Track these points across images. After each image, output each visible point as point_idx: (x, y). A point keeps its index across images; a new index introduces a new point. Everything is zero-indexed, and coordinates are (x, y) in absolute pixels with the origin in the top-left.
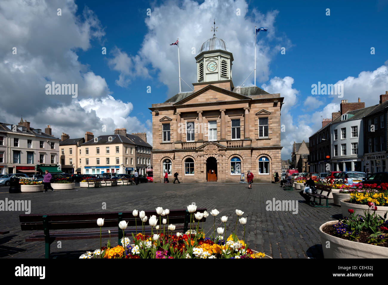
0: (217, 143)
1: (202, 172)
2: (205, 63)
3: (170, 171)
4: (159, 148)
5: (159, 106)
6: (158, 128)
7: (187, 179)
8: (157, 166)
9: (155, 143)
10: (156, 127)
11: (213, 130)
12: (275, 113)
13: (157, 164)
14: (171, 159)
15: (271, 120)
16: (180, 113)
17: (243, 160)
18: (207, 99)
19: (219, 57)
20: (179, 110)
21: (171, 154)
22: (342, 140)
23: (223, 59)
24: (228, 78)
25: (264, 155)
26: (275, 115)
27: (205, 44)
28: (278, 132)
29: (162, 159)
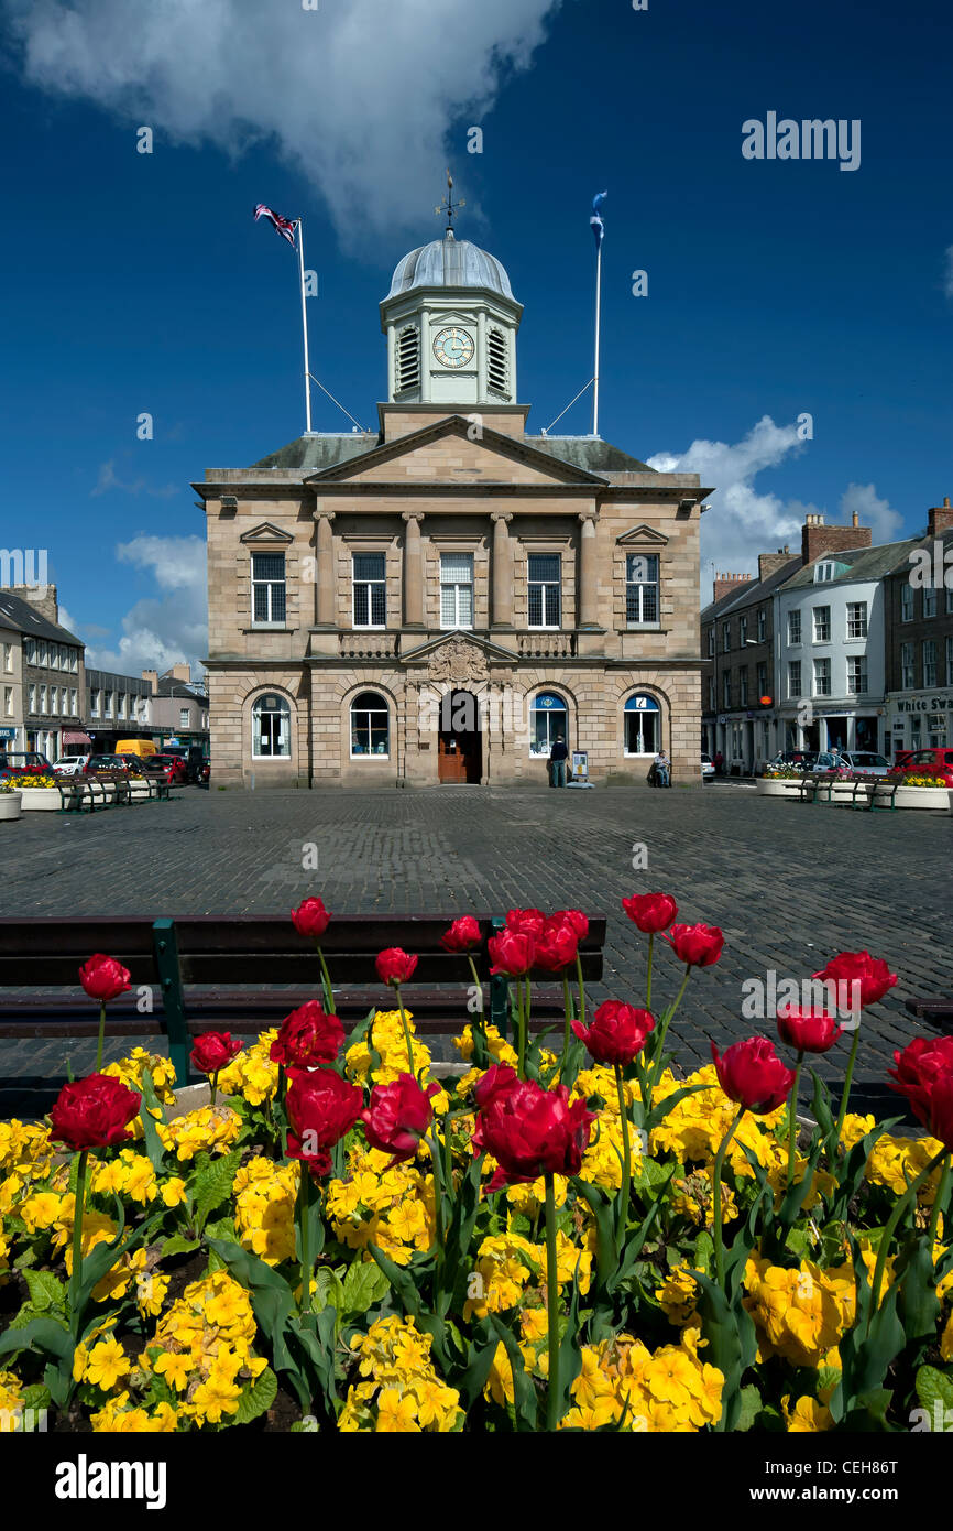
0: (481, 638)
1: (424, 746)
2: (428, 333)
3: (281, 740)
4: (235, 649)
5: (238, 478)
6: (235, 569)
7: (362, 774)
8: (230, 721)
9: (221, 629)
10: (224, 564)
11: (457, 587)
12: (684, 542)
13: (229, 715)
14: (289, 694)
15: (669, 566)
16: (333, 515)
17: (576, 703)
18: (442, 471)
19: (482, 316)
20: (327, 505)
21: (287, 673)
22: (815, 646)
23: (493, 324)
24: (509, 398)
25: (644, 689)
26: (683, 546)
27: (423, 258)
28: (692, 608)
29: (250, 693)
